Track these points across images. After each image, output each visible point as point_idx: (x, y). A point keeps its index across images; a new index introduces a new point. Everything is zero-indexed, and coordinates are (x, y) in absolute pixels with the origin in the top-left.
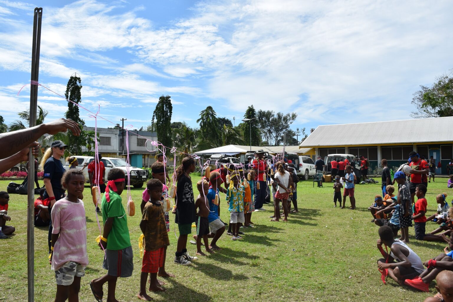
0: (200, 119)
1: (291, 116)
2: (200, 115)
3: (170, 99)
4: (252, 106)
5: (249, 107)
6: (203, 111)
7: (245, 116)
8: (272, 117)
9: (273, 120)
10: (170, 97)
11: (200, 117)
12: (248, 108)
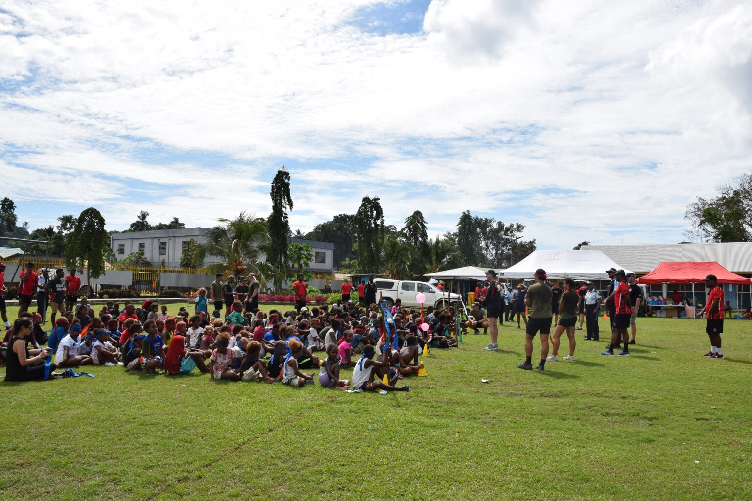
0: (406, 228)
1: (515, 227)
2: (406, 222)
3: (379, 201)
4: (468, 211)
5: (464, 213)
6: (409, 218)
7: (458, 225)
8: (490, 228)
9: (490, 231)
10: (379, 199)
11: (405, 225)
12: (462, 214)
